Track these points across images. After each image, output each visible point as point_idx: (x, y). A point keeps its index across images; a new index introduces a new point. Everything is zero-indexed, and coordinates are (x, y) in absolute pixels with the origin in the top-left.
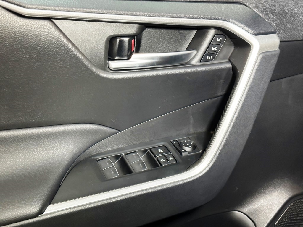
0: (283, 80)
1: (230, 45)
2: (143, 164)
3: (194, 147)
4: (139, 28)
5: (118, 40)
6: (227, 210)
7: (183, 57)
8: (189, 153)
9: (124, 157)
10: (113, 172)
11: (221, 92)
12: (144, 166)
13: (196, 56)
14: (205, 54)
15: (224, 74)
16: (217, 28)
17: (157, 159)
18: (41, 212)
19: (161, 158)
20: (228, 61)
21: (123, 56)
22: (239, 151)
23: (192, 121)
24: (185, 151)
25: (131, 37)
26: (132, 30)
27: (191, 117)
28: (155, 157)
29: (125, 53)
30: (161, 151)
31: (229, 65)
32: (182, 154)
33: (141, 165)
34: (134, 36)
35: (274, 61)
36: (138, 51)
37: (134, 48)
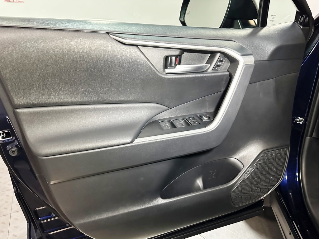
0: (257, 83)
1: (228, 62)
2: (182, 124)
3: (209, 118)
4: (180, 52)
5: (170, 58)
6: (227, 157)
7: (203, 67)
8: (206, 120)
9: (173, 121)
10: (167, 127)
11: (223, 89)
12: (183, 125)
13: (210, 68)
14: (215, 66)
15: (225, 78)
16: (221, 52)
17: (190, 123)
18: (132, 142)
19: (192, 122)
20: (227, 71)
21: (172, 67)
22: (233, 118)
23: (208, 105)
24: (204, 119)
25: (176, 56)
26: (177, 53)
27: (207, 103)
28: (189, 121)
29: (173, 65)
30: (191, 119)
31: (228, 73)
32: (202, 121)
33: (181, 125)
34: (177, 56)
35: (252, 69)
36: (180, 64)
37: (177, 63)
